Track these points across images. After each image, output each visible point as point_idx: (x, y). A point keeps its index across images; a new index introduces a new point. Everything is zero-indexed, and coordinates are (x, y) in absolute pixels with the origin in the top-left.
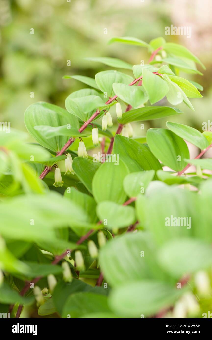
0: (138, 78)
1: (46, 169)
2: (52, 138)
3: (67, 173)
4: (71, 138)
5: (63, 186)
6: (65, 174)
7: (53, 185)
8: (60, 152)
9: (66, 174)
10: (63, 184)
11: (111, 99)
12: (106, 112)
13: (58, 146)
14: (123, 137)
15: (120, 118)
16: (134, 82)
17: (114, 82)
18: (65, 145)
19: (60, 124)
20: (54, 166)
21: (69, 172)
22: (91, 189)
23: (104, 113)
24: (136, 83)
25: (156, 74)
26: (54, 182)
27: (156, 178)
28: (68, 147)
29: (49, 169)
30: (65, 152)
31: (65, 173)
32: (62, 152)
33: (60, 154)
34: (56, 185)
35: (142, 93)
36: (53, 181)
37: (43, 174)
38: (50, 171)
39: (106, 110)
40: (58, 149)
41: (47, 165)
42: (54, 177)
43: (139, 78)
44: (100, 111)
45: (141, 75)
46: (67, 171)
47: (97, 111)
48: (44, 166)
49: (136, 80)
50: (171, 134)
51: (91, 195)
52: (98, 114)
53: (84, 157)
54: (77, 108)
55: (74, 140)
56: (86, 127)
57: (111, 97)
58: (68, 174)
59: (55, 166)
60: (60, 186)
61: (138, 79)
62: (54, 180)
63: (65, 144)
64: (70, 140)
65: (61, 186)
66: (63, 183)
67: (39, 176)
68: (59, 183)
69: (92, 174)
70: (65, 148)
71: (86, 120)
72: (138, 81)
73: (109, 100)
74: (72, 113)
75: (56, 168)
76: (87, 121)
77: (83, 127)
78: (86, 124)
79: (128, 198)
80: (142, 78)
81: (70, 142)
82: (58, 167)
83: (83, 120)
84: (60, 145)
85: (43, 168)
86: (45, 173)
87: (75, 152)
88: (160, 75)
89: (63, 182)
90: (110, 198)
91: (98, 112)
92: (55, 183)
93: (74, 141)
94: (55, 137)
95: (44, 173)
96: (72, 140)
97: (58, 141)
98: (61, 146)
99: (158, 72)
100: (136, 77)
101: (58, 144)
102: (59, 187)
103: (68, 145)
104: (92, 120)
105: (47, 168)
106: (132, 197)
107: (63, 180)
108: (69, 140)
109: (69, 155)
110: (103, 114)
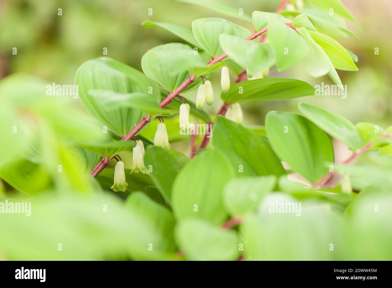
0: (259, 30)
1: (102, 162)
2: (115, 111)
3: (134, 170)
4: (145, 115)
5: (125, 191)
6: (131, 172)
7: (111, 188)
8: (127, 135)
9: (133, 172)
10: (127, 188)
11: (214, 60)
12: (204, 79)
13: (124, 128)
14: (228, 120)
15: (225, 92)
16: (254, 36)
17: (222, 32)
18: (135, 127)
19: (130, 91)
20: (114, 157)
21: (137, 168)
22: (170, 197)
23: (202, 82)
24: (256, 37)
25: (290, 25)
26: (113, 184)
27: (277, 189)
28: (139, 130)
29: (106, 161)
30: (135, 137)
31: (131, 170)
32: (129, 136)
33: (127, 139)
34: (116, 188)
35: (266, 53)
36: (111, 181)
37: (96, 168)
38: (107, 165)
39: (206, 77)
40: (124, 132)
41: (103, 155)
42: (113, 175)
43: (261, 30)
44: (195, 77)
45: (265, 26)
46: (135, 168)
47: (191, 76)
48: (100, 157)
49: (256, 32)
50: (305, 122)
51: (169, 207)
52: (192, 81)
53: (163, 147)
54: (159, 69)
55: (150, 119)
56: (170, 101)
57: (215, 56)
58: (137, 172)
59: (117, 159)
60: (122, 190)
61: (260, 32)
62: (113, 180)
63: (135, 125)
64: (144, 119)
65: (124, 190)
66: (126, 186)
67: (91, 171)
68: (121, 186)
69: (173, 175)
70: (135, 131)
71: (173, 89)
72: (260, 34)
73: (210, 62)
74: (151, 78)
75: (118, 161)
76: (174, 91)
77: (167, 100)
78: (170, 96)
79: (229, 218)
80: (266, 31)
81: (143, 122)
82: (121, 160)
83: (168, 89)
84: (127, 125)
85: (97, 159)
86: (100, 167)
87: (150, 140)
88: (295, 29)
89: (127, 184)
90: (200, 215)
91: (192, 79)
92: (113, 186)
93: (149, 121)
94: (120, 110)
95: (98, 167)
96: (147, 120)
97: (125, 119)
98: (128, 128)
99: (292, 24)
100: (257, 29)
101: (124, 124)
102: (119, 191)
103: (139, 126)
104: (182, 91)
105: (103, 159)
106: (237, 216)
107: (127, 181)
108: (142, 118)
109: (140, 143)
110: (200, 83)
